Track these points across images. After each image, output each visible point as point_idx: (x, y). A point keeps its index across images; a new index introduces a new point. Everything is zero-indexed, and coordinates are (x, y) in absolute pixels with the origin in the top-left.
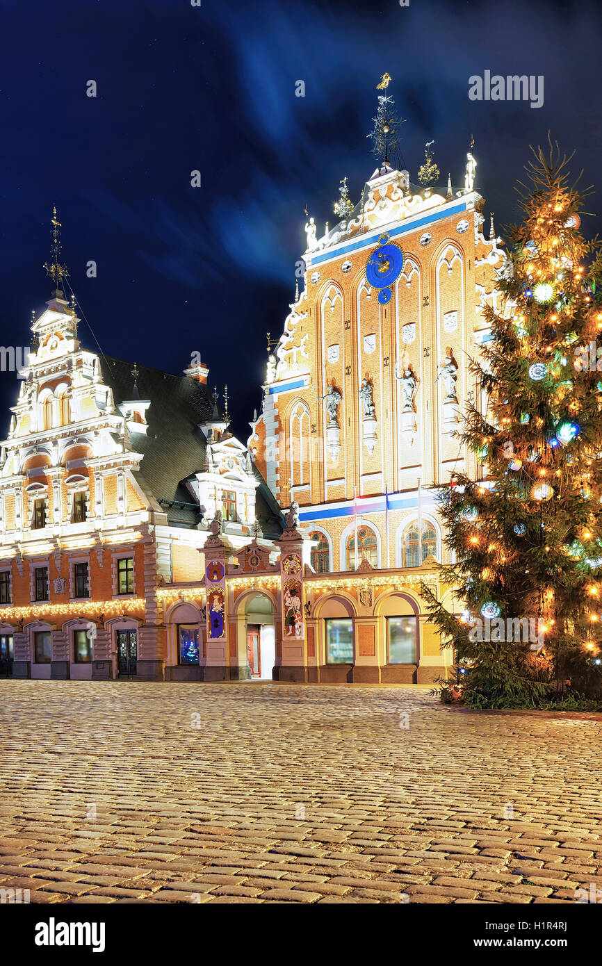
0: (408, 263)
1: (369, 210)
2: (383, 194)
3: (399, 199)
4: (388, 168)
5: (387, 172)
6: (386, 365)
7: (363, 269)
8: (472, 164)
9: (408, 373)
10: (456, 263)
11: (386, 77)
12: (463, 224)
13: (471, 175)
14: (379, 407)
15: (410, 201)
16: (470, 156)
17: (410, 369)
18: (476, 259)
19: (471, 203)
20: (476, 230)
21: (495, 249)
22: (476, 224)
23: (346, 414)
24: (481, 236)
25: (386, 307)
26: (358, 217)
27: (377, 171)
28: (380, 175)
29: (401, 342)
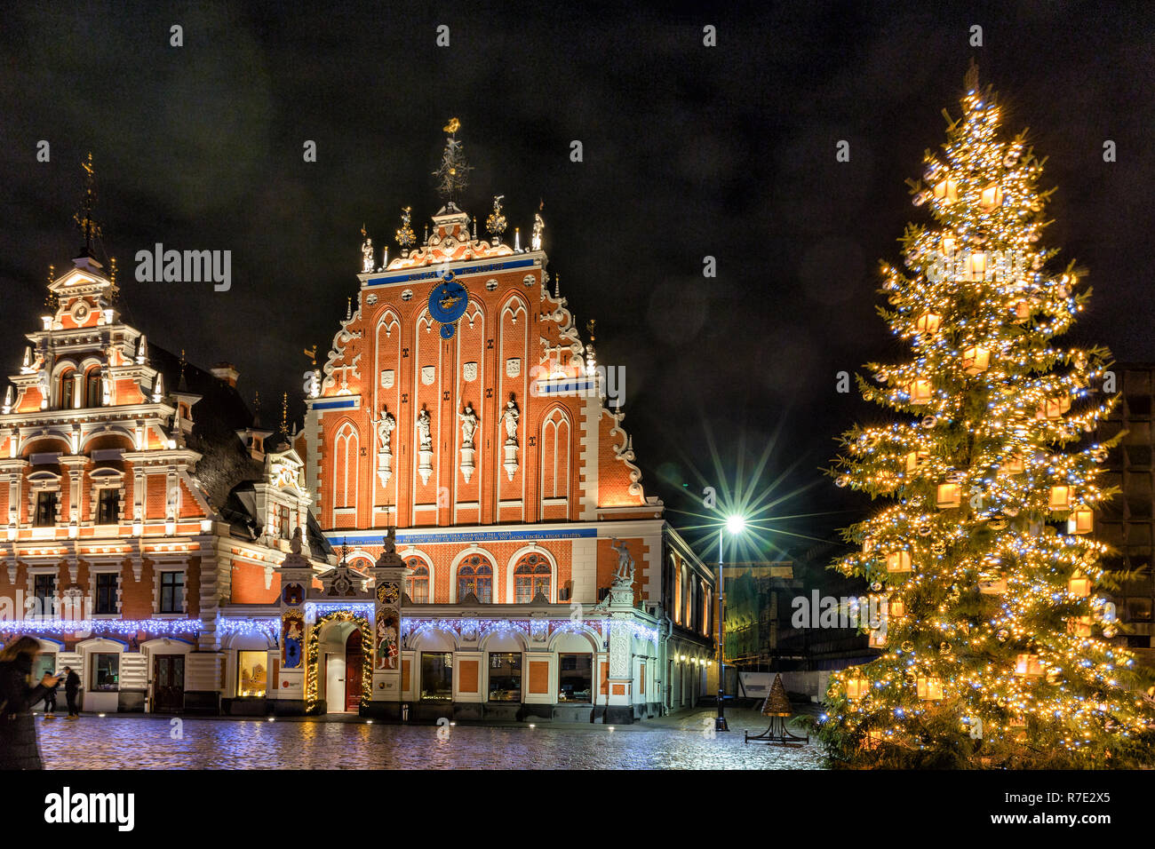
0: (472, 305)
1: (433, 245)
2: (449, 232)
3: (465, 241)
4: (455, 208)
5: (454, 212)
6: (446, 399)
7: (425, 301)
8: (539, 225)
9: (469, 410)
10: (521, 313)
11: (455, 122)
12: (530, 278)
13: (539, 235)
14: (436, 439)
15: (477, 245)
16: (538, 218)
17: (470, 405)
18: (542, 314)
19: (538, 260)
20: (543, 286)
21: (560, 308)
22: (543, 280)
23: (400, 441)
24: (547, 292)
25: (448, 341)
26: (422, 248)
27: (444, 209)
28: (446, 213)
29: (462, 379)
